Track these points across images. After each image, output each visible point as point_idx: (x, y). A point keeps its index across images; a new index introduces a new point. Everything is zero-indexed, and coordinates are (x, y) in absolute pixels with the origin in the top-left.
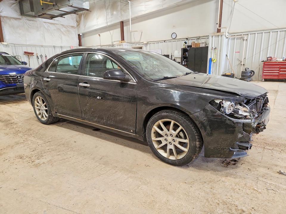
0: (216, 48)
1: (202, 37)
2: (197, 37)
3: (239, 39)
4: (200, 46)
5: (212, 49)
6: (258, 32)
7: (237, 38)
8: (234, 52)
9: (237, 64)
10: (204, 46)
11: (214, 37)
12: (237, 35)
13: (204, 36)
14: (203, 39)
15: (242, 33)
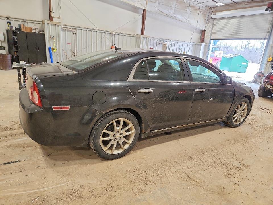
0: (54, 37)
1: (30, 21)
2: (23, 19)
3: (69, 32)
4: (33, 32)
5: (50, 38)
6: (88, 30)
7: (68, 31)
8: (67, 44)
9: (71, 55)
10: (38, 32)
11: (50, 25)
12: (67, 28)
13: (31, 20)
14: (30, 24)
15: (71, 26)
